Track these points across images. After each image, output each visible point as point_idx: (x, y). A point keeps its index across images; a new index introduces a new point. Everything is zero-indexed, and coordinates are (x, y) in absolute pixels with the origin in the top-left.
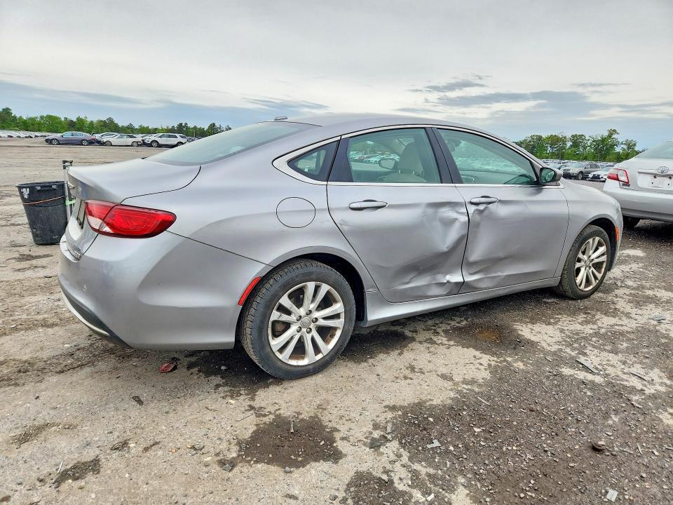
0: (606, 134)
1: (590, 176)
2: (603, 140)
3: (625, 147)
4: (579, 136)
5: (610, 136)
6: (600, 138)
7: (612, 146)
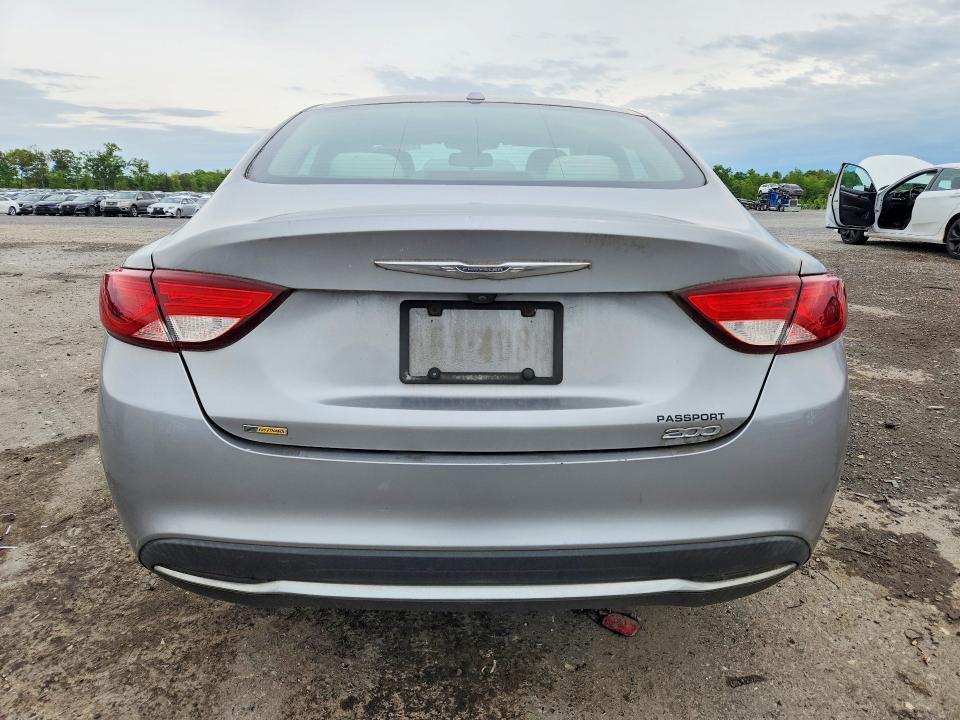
0: (103, 150)
1: (150, 210)
2: (102, 159)
3: (136, 169)
4: (63, 151)
5: (110, 153)
6: (97, 157)
7: (117, 167)
